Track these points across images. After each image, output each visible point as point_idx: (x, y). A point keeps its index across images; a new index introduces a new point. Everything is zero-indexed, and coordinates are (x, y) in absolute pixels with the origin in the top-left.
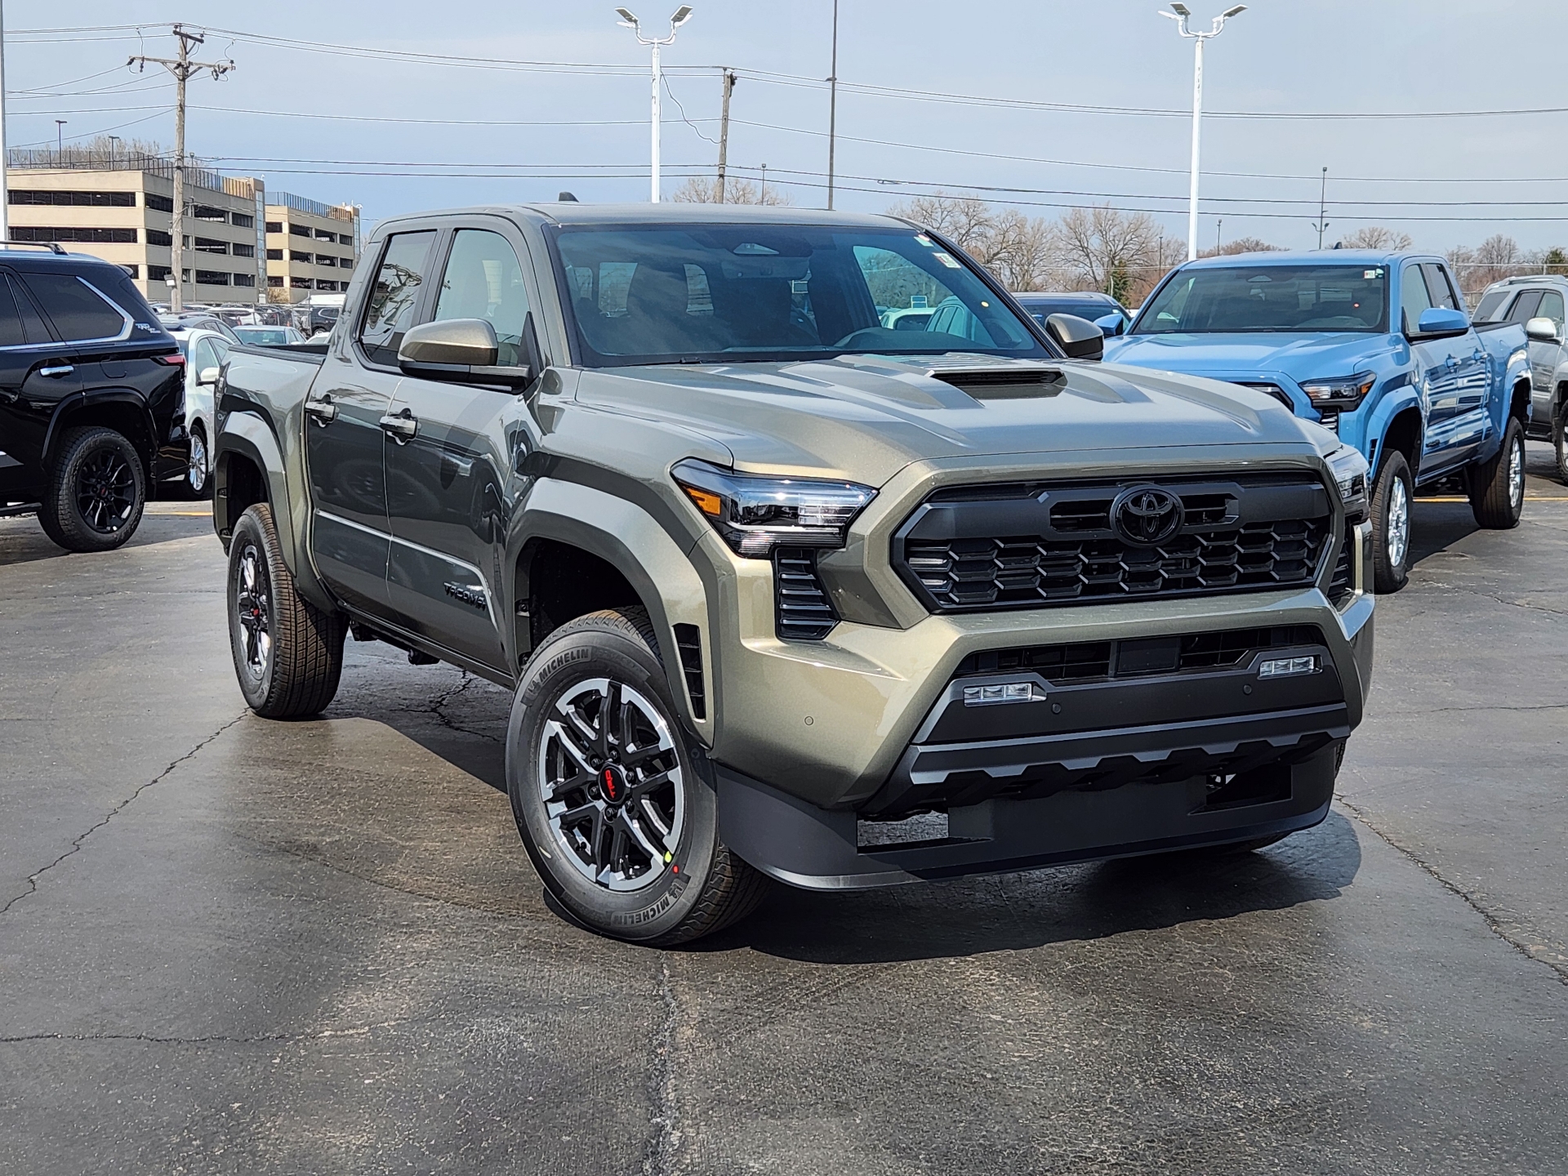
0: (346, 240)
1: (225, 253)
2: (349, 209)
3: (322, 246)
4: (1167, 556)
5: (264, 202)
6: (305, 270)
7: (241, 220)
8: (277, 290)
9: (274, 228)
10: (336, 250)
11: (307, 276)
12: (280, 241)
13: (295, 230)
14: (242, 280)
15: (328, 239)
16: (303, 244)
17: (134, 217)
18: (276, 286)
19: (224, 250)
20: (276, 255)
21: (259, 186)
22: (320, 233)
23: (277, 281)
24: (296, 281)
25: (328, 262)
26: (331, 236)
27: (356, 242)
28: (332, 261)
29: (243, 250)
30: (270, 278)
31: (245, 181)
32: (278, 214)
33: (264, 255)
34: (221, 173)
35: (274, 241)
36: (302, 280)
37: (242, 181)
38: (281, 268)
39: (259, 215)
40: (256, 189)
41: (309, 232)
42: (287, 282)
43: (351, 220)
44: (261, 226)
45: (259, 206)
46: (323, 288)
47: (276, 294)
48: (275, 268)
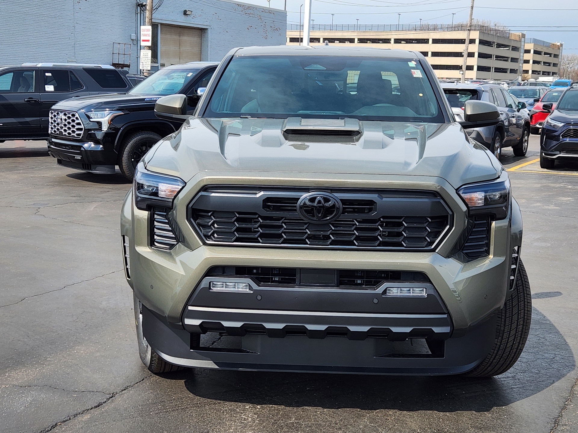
0: (556, 56)
1: (507, 61)
2: (558, 44)
3: (547, 58)
4: (333, 228)
5: (524, 42)
6: (537, 67)
7: (515, 49)
8: (526, 75)
9: (528, 51)
10: (552, 60)
11: (538, 70)
12: (530, 57)
13: (536, 52)
14: (513, 71)
15: (549, 56)
16: (538, 58)
17: (475, 48)
18: (526, 73)
19: (507, 60)
20: (527, 62)
21: (523, 36)
22: (545, 54)
23: (527, 72)
24: (534, 72)
25: (548, 64)
26: (550, 54)
27: (560, 57)
28: (549, 64)
29: (514, 60)
30: (524, 71)
31: (518, 34)
32: (530, 46)
33: (522, 62)
34: (511, 32)
35: (527, 57)
36: (536, 71)
37: (517, 34)
38: (528, 67)
39: (522, 47)
40: (522, 37)
41: (541, 53)
42: (530, 72)
43: (559, 49)
44: (522, 51)
45: (523, 44)
46: (545, 75)
47: (525, 76)
48: (526, 67)
